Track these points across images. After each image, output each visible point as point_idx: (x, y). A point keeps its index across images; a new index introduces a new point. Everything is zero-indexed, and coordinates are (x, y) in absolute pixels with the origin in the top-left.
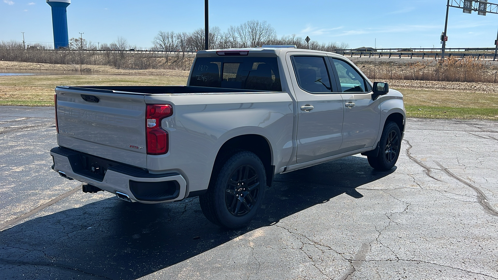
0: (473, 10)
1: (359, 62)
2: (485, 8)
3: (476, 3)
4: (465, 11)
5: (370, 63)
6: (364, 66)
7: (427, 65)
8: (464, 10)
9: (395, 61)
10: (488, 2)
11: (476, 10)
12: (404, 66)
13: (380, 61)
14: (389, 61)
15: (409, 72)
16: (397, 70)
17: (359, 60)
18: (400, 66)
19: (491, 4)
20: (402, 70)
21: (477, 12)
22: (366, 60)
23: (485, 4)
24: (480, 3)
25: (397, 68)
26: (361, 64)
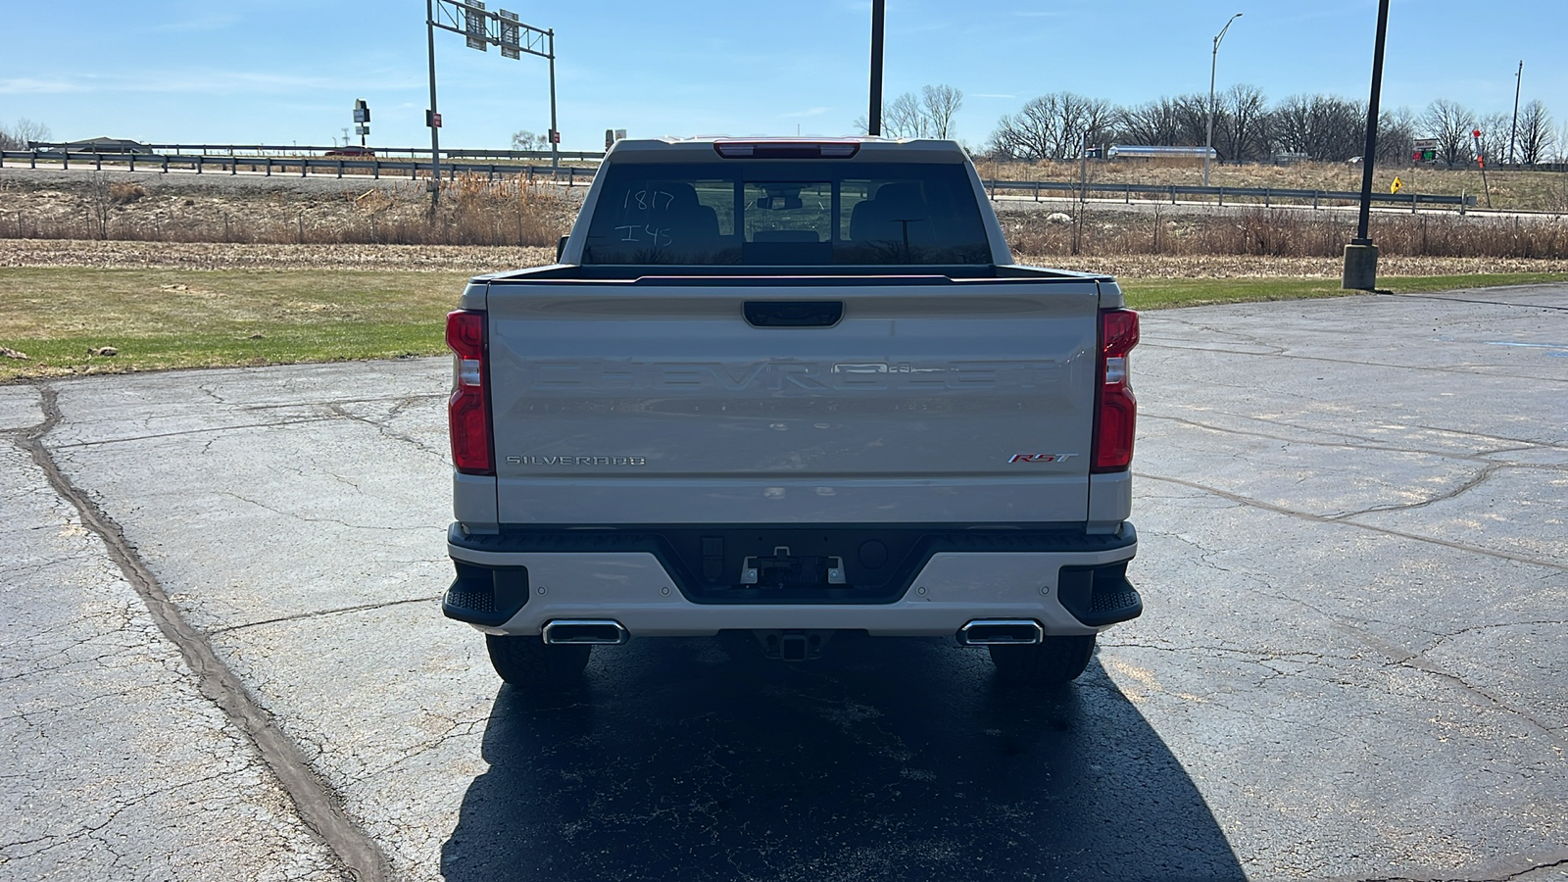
0: (489, 40)
1: (165, 187)
2: (516, 39)
3: (495, 22)
4: (472, 41)
5: (210, 190)
6: (189, 203)
7: (397, 198)
8: (468, 38)
9: (292, 185)
10: (520, 22)
11: (496, 43)
12: (327, 200)
13: (242, 184)
14: (272, 185)
15: (345, 218)
16: (308, 213)
17: (164, 182)
18: (312, 200)
19: (528, 28)
20: (325, 215)
21: (499, 47)
22: (191, 182)
23: (515, 26)
24: (502, 23)
25: (304, 208)
26: (175, 195)
